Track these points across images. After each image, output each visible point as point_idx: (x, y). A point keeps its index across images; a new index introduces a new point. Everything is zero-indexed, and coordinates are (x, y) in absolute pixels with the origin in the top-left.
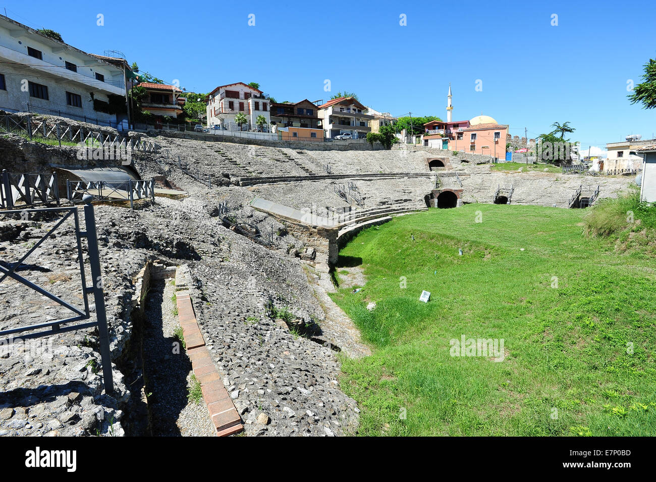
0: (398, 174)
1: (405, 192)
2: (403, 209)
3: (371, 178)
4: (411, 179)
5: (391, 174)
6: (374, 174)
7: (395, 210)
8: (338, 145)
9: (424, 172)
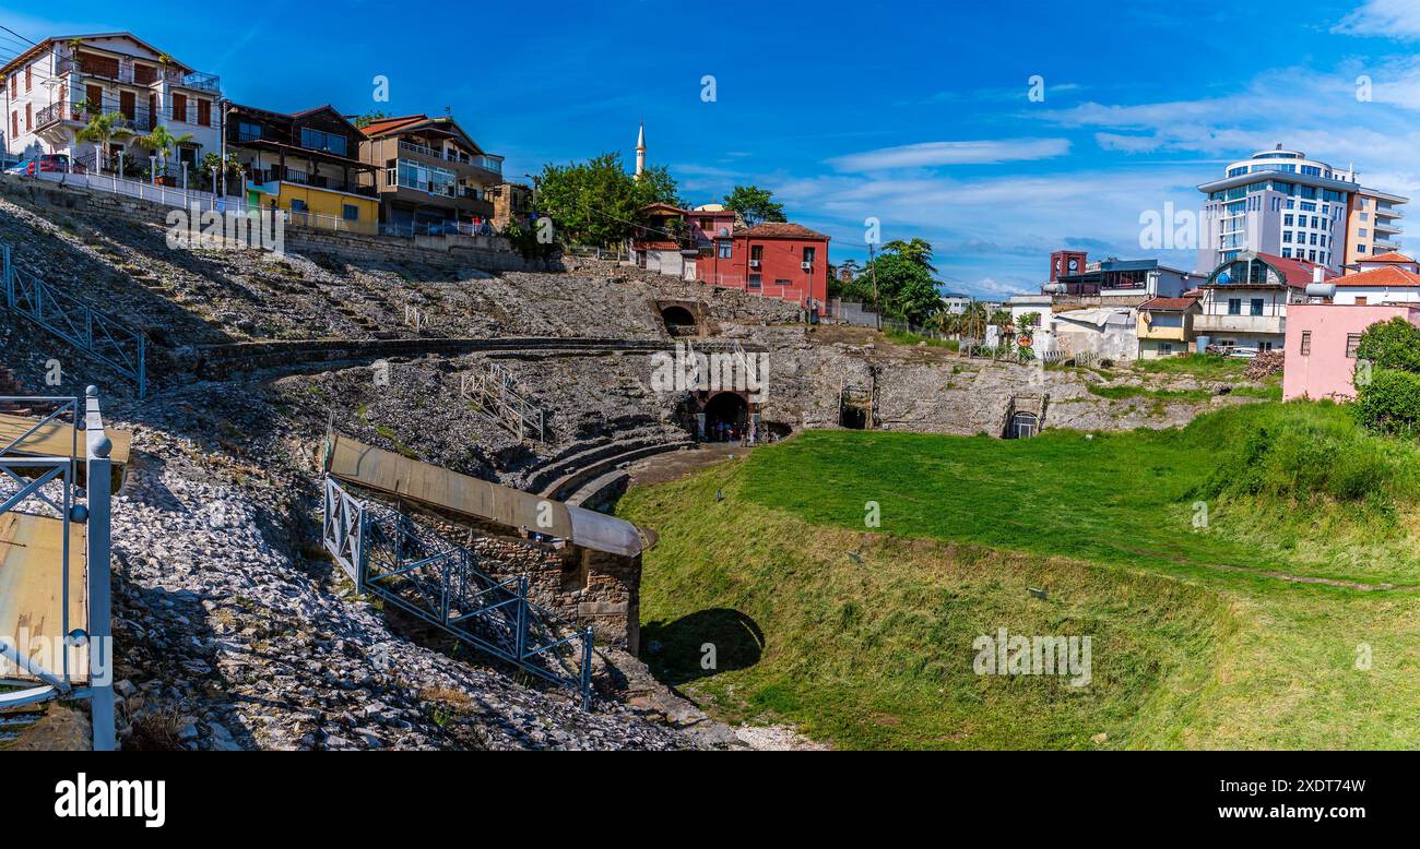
0: (595, 342)
1: (628, 396)
2: (640, 444)
3: (535, 352)
4: (632, 358)
5: (580, 342)
6: (538, 341)
7: (621, 449)
8: (423, 249)
9: (656, 337)
